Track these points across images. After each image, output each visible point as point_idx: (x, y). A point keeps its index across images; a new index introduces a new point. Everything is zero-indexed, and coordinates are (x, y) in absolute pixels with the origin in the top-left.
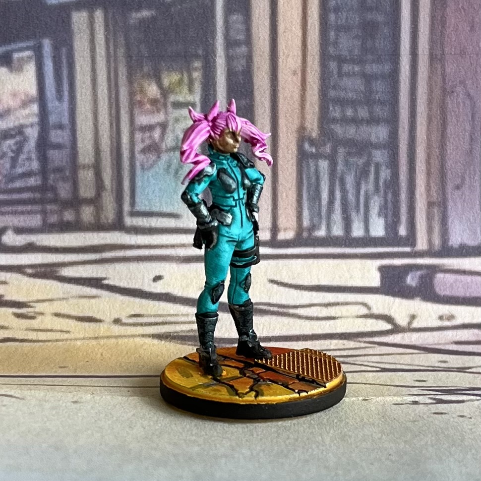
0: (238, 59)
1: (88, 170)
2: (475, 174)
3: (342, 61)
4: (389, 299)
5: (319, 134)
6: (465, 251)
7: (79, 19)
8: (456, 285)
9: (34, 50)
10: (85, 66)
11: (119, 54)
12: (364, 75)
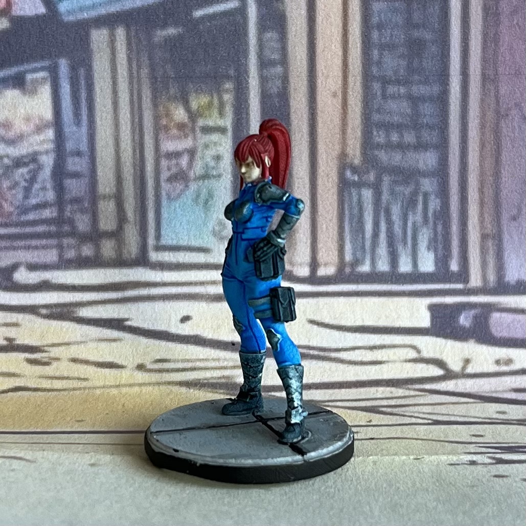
0: (273, 79)
1: (110, 200)
3: (387, 82)
4: (440, 341)
5: (361, 161)
6: (522, 288)
7: (99, 37)
8: (514, 325)
9: (49, 71)
10: (106, 87)
11: (143, 75)
12: (410, 98)
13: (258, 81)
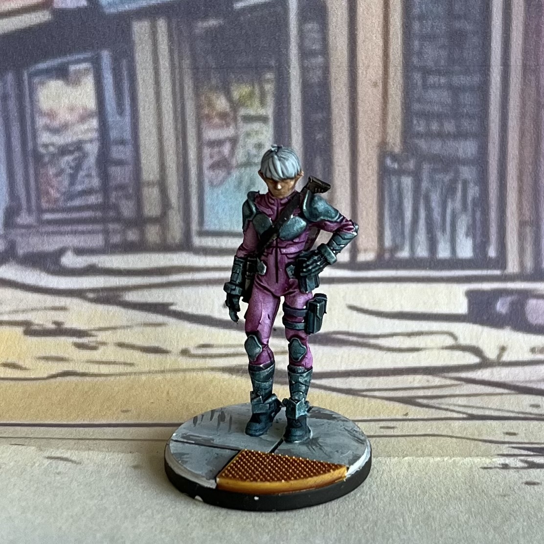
0: (313, 69)
1: (153, 187)
3: (427, 72)
4: (477, 328)
5: (402, 149)
7: (140, 29)
9: (92, 62)
10: (148, 78)
11: (184, 66)
12: (450, 87)
13: (298, 71)
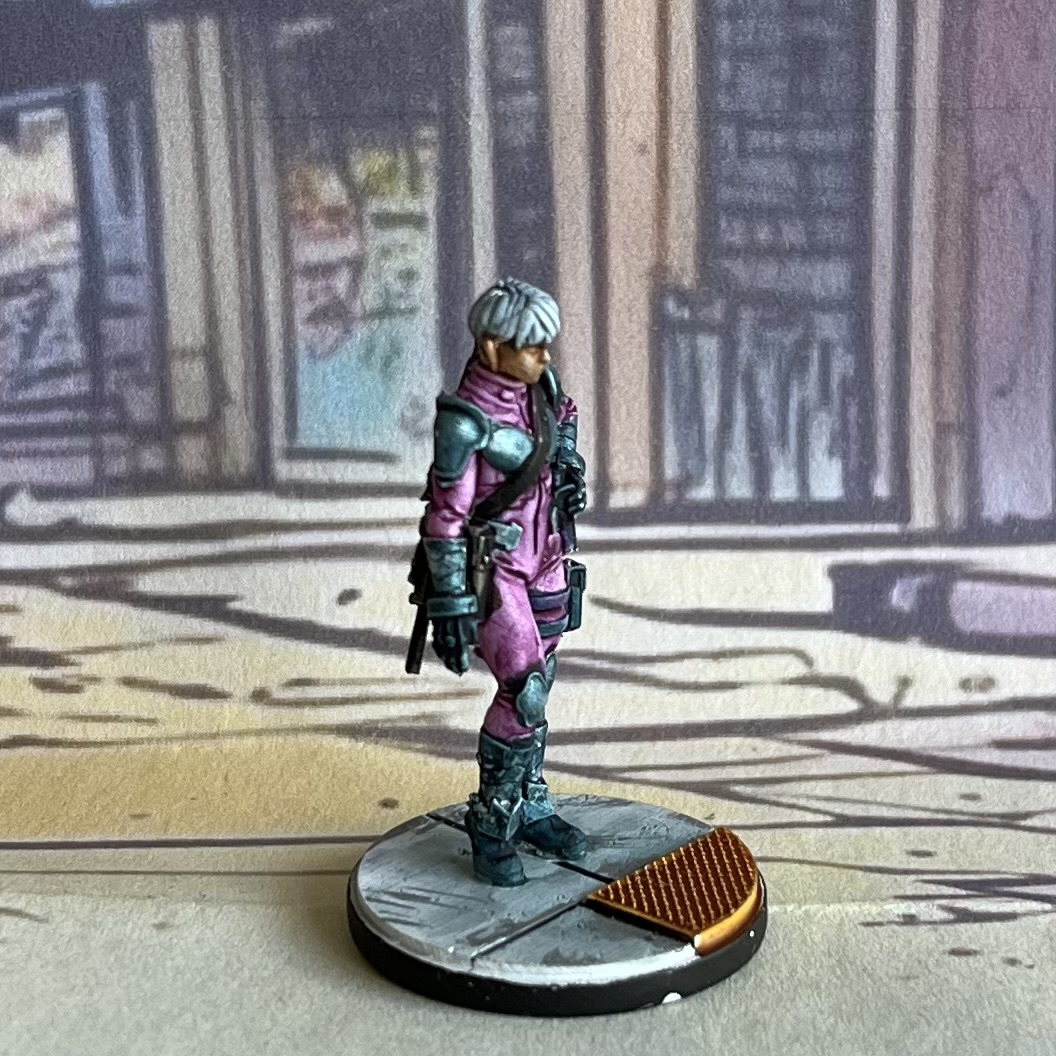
0: (517, 119)
1: (193, 360)
2: (1039, 364)
3: (748, 125)
5: (697, 281)
6: (1016, 532)
7: (164, 38)
8: (998, 607)
9: (66, 107)
10: (181, 138)
11: (255, 113)
12: (794, 154)
13: (487, 121)
